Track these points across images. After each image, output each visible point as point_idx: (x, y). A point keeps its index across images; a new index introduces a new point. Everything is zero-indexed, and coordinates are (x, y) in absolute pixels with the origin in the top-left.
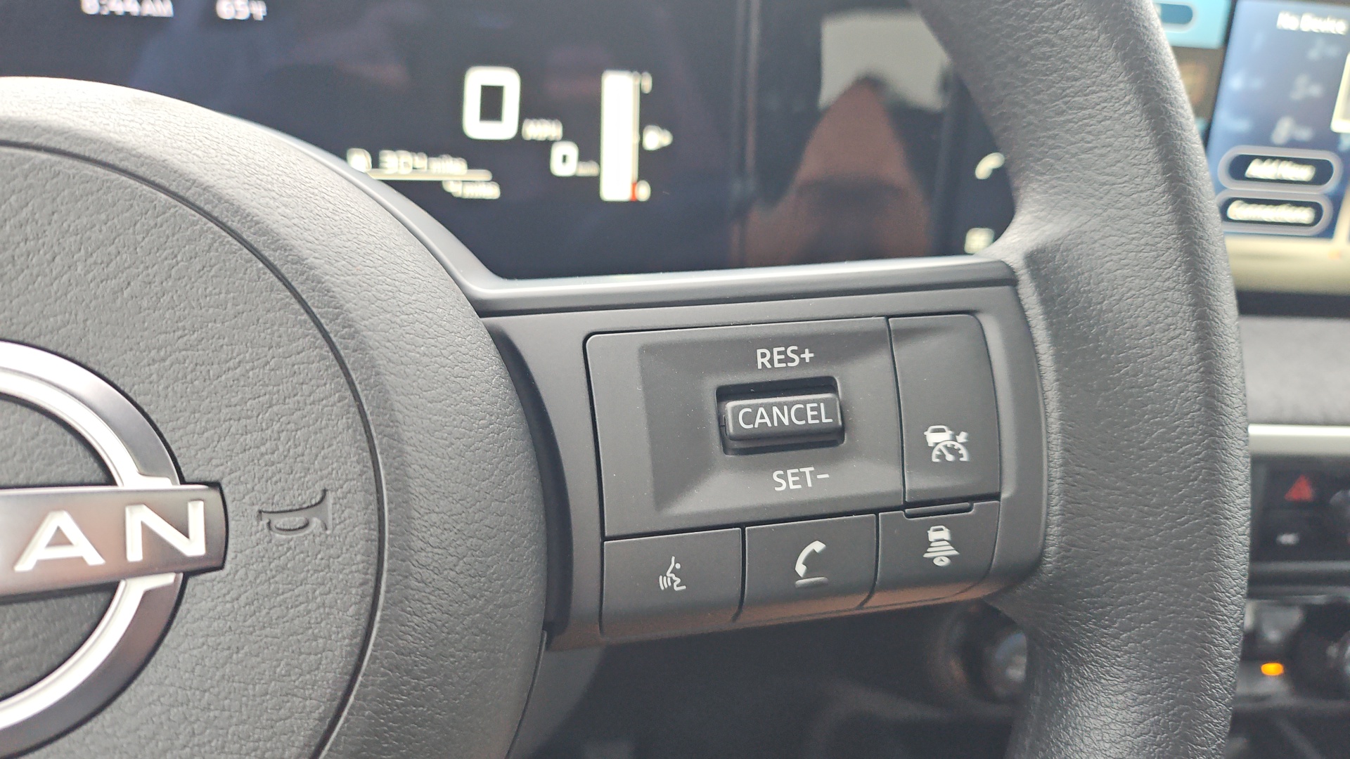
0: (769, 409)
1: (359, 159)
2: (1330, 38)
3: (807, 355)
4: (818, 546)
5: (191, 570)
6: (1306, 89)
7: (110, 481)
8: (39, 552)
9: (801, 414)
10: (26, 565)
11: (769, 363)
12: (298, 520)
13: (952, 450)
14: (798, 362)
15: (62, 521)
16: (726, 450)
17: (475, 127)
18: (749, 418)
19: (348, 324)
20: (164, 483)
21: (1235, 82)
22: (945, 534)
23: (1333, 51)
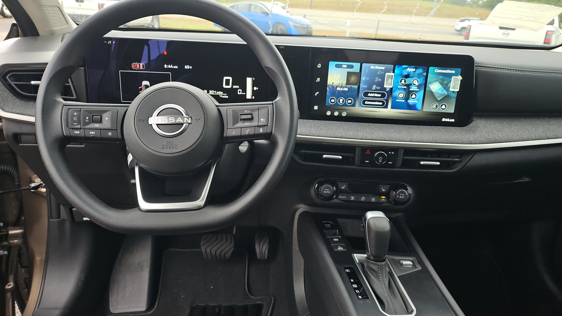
0: (245, 116)
1: (206, 91)
2: (382, 70)
3: (250, 111)
4: (249, 130)
5: (189, 124)
6: (377, 79)
7: (183, 116)
8: (178, 120)
9: (248, 117)
10: (177, 121)
11: (246, 112)
12: (198, 120)
13: (263, 121)
14: (249, 112)
15: (179, 118)
16: (240, 120)
17: (225, 86)
18: (243, 117)
19: (203, 104)
20: (187, 116)
21: (363, 78)
22: (262, 129)
23: (382, 73)
